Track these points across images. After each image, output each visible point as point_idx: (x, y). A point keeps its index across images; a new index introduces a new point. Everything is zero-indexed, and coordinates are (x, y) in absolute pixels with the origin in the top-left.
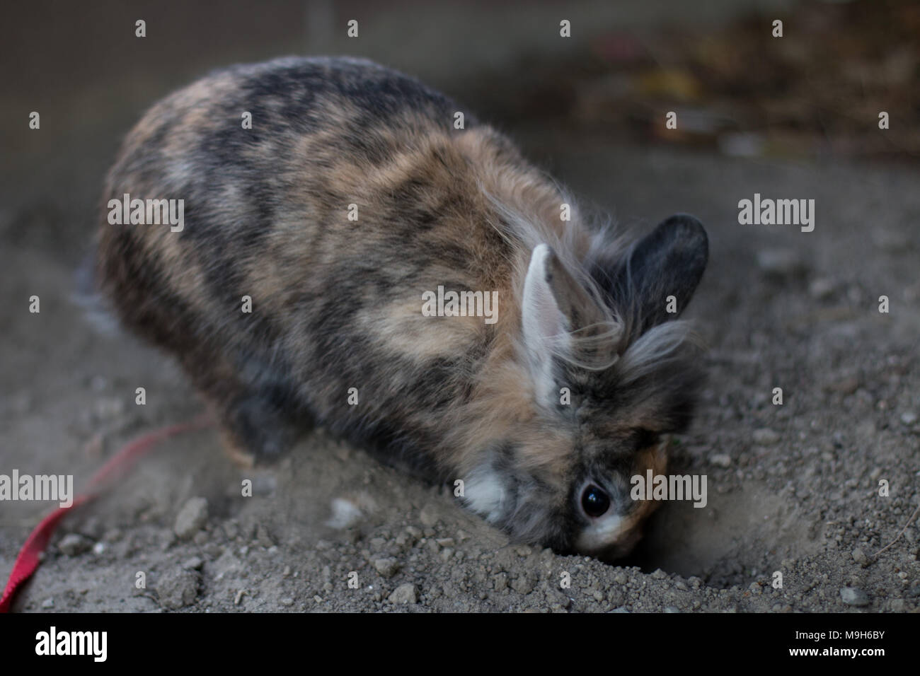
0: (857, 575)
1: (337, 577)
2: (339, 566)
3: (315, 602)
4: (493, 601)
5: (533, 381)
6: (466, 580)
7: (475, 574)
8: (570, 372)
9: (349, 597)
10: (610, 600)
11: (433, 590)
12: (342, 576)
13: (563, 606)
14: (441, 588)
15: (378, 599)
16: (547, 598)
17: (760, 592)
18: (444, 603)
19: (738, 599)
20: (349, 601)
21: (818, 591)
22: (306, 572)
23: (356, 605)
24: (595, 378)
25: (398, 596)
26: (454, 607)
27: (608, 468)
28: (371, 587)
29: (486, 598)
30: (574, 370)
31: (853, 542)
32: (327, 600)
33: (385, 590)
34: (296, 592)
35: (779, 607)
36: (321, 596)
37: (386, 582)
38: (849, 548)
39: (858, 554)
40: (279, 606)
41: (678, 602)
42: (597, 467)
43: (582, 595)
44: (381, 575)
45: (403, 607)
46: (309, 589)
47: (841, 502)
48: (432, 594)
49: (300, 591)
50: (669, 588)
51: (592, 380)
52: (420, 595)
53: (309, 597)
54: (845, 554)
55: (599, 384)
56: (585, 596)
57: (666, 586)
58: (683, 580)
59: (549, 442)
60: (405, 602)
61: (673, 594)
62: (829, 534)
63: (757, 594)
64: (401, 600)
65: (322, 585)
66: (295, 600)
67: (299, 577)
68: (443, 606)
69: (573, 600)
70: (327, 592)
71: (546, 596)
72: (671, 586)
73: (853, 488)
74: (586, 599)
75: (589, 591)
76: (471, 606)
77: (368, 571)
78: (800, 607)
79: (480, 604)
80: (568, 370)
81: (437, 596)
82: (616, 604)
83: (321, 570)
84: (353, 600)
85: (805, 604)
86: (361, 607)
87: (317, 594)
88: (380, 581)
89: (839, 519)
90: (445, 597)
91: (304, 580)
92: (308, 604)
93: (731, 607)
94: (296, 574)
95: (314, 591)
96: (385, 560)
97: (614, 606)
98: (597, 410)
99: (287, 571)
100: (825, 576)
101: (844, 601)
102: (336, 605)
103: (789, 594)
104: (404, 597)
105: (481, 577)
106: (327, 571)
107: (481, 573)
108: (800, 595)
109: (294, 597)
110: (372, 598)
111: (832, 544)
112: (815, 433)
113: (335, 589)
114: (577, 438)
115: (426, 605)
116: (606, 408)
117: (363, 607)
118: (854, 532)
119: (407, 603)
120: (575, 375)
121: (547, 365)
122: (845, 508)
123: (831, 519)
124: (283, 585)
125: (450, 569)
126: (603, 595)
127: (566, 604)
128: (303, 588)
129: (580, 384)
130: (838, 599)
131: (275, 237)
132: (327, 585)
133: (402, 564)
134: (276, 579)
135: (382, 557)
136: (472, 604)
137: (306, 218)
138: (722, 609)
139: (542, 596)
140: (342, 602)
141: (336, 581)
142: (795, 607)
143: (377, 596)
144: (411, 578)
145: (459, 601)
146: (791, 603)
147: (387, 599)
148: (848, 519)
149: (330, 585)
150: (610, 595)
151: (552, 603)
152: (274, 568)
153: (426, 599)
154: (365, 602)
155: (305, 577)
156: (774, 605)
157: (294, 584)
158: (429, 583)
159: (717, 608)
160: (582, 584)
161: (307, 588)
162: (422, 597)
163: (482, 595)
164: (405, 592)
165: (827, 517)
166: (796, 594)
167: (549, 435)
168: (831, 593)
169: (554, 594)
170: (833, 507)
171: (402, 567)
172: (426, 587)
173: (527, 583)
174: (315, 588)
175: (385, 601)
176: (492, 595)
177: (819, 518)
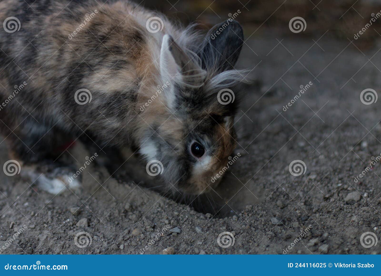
0: (278, 212)
1: (54, 216)
2: (55, 211)
3: (44, 227)
4: (121, 225)
5: (165, 97)
6: (110, 216)
7: (114, 213)
8: (182, 92)
9: (59, 224)
10: (171, 224)
11: (95, 221)
12: (56, 215)
13: (151, 227)
14: (99, 220)
15: (71, 225)
16: (145, 224)
17: (236, 220)
18: (100, 226)
19: (227, 223)
20: (59, 226)
21: (262, 219)
22: (41, 214)
23: (62, 228)
24: (194, 94)
25: (80, 224)
26: (105, 228)
27: (201, 133)
28: (68, 220)
29: (118, 224)
30: (184, 91)
31: (277, 198)
32: (50, 226)
33: (75, 221)
34: (36, 223)
35: (245, 226)
36: (47, 224)
37: (75, 218)
38: (275, 200)
39: (279, 203)
40: (29, 229)
41: (201, 224)
42: (196, 134)
43: (160, 222)
44: (73, 215)
45: (82, 228)
46: (42, 221)
47: (272, 181)
48: (95, 223)
49: (38, 222)
50: (197, 218)
51: (192, 95)
52: (90, 223)
53: (42, 225)
54: (274, 203)
55: (196, 97)
56: (161, 222)
57: (196, 218)
58: (204, 215)
59: (172, 123)
60: (83, 226)
61: (199, 221)
62: (267, 194)
63: (235, 221)
64: (81, 225)
65: (47, 219)
66: (36, 226)
67: (38, 216)
68: (100, 227)
69: (156, 224)
70: (50, 222)
71: (144, 223)
72: (198, 217)
73: (277, 175)
74: (161, 224)
75: (162, 221)
76: (111, 227)
77: (68, 213)
78: (254, 226)
79: (116, 226)
80: (181, 91)
81: (97, 223)
82: (174, 226)
83: (47, 213)
84: (61, 226)
85: (256, 225)
86: (64, 228)
87: (45, 223)
88: (73, 217)
89: (272, 188)
90: (101, 224)
91: (40, 217)
92: (41, 228)
93: (224, 227)
94: (36, 215)
95: (44, 222)
96: (75, 208)
97: (173, 227)
98: (193, 108)
99: (32, 213)
100: (265, 212)
101: (273, 223)
102: (53, 228)
103: (249, 220)
104: (83, 224)
105: (116, 215)
106: (50, 213)
107: (116, 213)
108: (254, 220)
109: (35, 225)
110: (69, 224)
111: (268, 199)
112: (262, 151)
113: (53, 221)
114: (185, 121)
115: (92, 227)
116: (197, 107)
117: (65, 228)
118: (278, 193)
119: (84, 227)
120: (184, 93)
121: (172, 89)
122: (274, 183)
123: (268, 188)
124: (30, 219)
125: (103, 211)
126: (169, 222)
127: (153, 226)
128: (39, 221)
129: (187, 97)
130: (270, 222)
131: (39, 59)
132: (50, 219)
133: (82, 210)
134: (27, 218)
135: (74, 207)
136: (112, 227)
137: (52, 48)
138: (220, 227)
139: (142, 223)
140: (56, 227)
141: (53, 217)
142: (252, 226)
143: (71, 223)
144: (86, 216)
145: (106, 225)
146: (250, 224)
147: (75, 225)
148: (275, 188)
149: (51, 219)
150: (172, 221)
151: (146, 225)
152: (27, 213)
153: (92, 225)
154: (66, 226)
155: (40, 216)
156: (242, 225)
157: (35, 219)
158: (93, 218)
159: (218, 227)
160: (160, 217)
161: (41, 221)
162: (91, 224)
163: (116, 223)
164: (83, 222)
165: (266, 187)
166: (252, 220)
167: (173, 120)
168: (267, 219)
169: (147, 222)
170: (269, 183)
171: (82, 211)
172: (92, 220)
173: (136, 217)
174: (44, 221)
175: (74, 226)
176: (121, 223)
177: (262, 187)
